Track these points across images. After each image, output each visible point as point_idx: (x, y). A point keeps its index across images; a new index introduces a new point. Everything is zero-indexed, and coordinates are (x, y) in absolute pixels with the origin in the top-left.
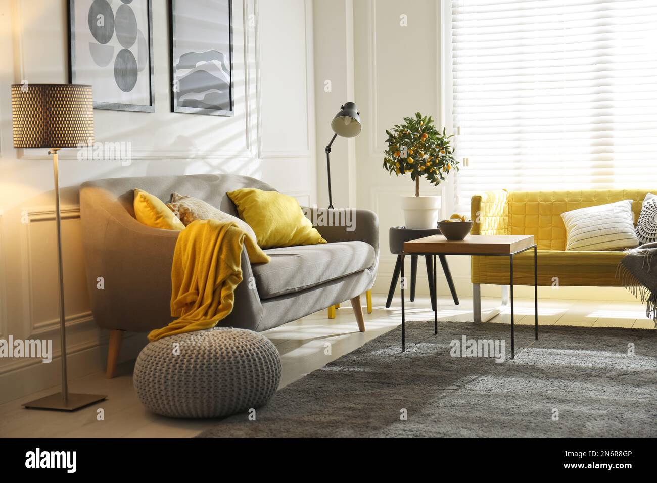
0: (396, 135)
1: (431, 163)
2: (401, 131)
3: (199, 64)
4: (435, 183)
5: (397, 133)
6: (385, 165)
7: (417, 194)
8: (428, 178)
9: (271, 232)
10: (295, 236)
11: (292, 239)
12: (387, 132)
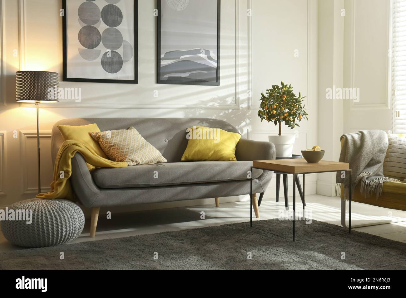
0: (267, 96)
1: (288, 114)
2: (270, 93)
3: (182, 57)
4: (291, 127)
5: (267, 95)
6: (259, 114)
7: (280, 134)
8: (286, 124)
9: (195, 152)
10: (212, 155)
11: (211, 157)
12: (262, 94)
